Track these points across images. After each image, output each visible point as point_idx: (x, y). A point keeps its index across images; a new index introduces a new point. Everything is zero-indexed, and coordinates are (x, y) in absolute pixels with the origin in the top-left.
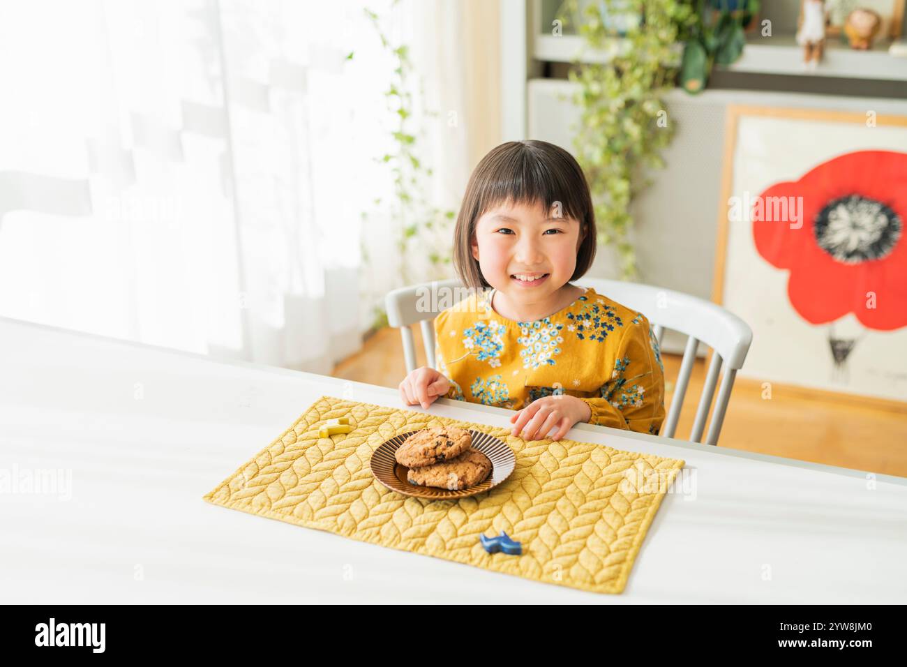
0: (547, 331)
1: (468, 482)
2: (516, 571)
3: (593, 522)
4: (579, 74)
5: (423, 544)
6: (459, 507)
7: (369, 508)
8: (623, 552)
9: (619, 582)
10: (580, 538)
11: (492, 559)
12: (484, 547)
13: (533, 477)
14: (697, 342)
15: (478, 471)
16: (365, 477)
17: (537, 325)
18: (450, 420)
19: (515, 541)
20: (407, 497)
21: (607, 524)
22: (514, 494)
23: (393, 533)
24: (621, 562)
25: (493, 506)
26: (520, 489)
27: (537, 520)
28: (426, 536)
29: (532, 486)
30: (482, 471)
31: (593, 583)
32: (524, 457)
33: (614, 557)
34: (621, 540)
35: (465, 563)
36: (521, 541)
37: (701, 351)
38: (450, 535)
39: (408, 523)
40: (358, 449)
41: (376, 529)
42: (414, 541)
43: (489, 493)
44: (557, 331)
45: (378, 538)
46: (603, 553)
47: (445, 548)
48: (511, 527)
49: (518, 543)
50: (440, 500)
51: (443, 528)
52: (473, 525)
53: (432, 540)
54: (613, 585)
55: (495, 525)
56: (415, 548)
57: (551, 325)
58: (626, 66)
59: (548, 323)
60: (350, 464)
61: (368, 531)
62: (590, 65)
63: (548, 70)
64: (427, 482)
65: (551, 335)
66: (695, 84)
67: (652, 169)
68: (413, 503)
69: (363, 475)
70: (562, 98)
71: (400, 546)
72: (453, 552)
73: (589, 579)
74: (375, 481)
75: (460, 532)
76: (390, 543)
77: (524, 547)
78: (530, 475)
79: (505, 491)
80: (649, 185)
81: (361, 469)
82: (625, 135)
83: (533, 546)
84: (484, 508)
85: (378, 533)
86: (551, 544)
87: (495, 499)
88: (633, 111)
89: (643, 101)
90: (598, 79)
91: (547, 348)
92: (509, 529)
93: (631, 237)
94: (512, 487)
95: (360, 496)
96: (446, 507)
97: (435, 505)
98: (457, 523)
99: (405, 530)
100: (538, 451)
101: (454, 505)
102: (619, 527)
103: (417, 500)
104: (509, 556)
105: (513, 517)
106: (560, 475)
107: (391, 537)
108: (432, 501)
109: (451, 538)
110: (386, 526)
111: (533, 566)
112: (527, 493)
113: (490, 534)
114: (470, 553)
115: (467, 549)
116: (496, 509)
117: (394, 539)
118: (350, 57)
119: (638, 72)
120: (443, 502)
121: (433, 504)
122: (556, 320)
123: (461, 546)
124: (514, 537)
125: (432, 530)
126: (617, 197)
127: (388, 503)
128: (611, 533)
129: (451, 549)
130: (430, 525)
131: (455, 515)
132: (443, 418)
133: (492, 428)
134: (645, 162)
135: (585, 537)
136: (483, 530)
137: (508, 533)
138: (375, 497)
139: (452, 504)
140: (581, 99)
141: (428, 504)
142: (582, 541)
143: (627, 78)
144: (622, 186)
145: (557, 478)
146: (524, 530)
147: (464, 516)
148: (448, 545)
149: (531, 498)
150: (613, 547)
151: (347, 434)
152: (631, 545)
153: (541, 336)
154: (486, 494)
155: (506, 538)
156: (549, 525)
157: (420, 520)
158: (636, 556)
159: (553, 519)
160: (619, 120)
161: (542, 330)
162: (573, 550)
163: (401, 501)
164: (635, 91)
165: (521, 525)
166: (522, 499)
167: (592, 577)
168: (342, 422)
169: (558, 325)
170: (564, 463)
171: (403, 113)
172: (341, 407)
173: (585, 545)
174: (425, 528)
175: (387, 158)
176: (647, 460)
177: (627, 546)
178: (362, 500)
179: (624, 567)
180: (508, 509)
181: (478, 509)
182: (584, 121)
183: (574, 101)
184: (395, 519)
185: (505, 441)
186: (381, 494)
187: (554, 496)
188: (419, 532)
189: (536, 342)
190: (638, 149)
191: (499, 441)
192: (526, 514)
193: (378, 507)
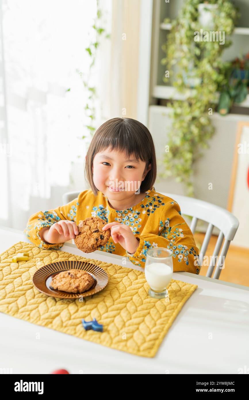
0: (132, 215)
1: (80, 289)
2: (98, 341)
3: (145, 316)
4: (172, 104)
5: (51, 323)
6: (75, 303)
7: (28, 301)
8: (158, 334)
9: (153, 351)
10: (136, 324)
11: (86, 334)
12: (83, 326)
13: (117, 289)
14: (213, 227)
15: (86, 284)
16: (30, 284)
17: (126, 212)
18: (81, 257)
19: (101, 324)
20: (49, 296)
21: (152, 317)
22: (106, 298)
23: (37, 315)
24: (156, 339)
25: (93, 304)
26: (109, 295)
27: (115, 313)
28: (54, 318)
29: (116, 295)
30: (88, 284)
31: (139, 350)
32: (115, 278)
33: (152, 336)
34: (158, 327)
35: (72, 335)
36: (104, 324)
37: (215, 232)
38: (67, 318)
39: (46, 310)
40: (30, 269)
41: (28, 313)
42: (47, 321)
43: (92, 297)
44: (137, 215)
45: (28, 317)
46: (147, 333)
47: (62, 326)
48: (100, 316)
49: (101, 326)
50: (66, 299)
51: (64, 315)
52: (81, 313)
53: (57, 321)
54: (149, 353)
55: (92, 315)
56: (46, 325)
57: (133, 211)
58: (193, 102)
59: (132, 210)
60: (24, 276)
61: (24, 314)
62: (177, 101)
63: (160, 102)
64: (58, 288)
65: (135, 218)
66: (224, 111)
67: (202, 149)
68: (51, 300)
69: (29, 283)
70: (164, 115)
71: (39, 323)
72: (66, 328)
73: (137, 348)
74: (34, 287)
75: (72, 317)
76: (33, 321)
77: (105, 328)
78: (116, 288)
79: (101, 296)
80: (201, 156)
81: (29, 280)
82: (191, 133)
83: (110, 328)
84: (88, 304)
85: (29, 315)
86: (120, 327)
87: (95, 300)
88: (195, 122)
89: (200, 117)
90: (181, 107)
91: (134, 224)
92: (99, 317)
93: (192, 179)
94: (105, 294)
95: (24, 294)
96: (68, 303)
97: (62, 302)
98: (72, 312)
99: (44, 314)
100: (122, 276)
101: (73, 302)
102: (158, 319)
103: (54, 298)
104: (96, 332)
105: (102, 311)
106: (131, 289)
107: (35, 318)
108: (62, 299)
109: (67, 320)
110: (34, 312)
111: (108, 338)
112: (112, 297)
113: (88, 319)
114: (75, 329)
115: (74, 327)
116: (94, 305)
117: (36, 319)
118: (69, 90)
119: (199, 104)
120: (67, 300)
121: (62, 301)
122: (136, 209)
123: (71, 325)
124: (100, 322)
125: (58, 315)
126: (186, 161)
127: (38, 299)
128: (153, 322)
129: (66, 327)
130: (57, 312)
131: (72, 308)
132: (77, 256)
133: (101, 262)
134: (200, 146)
135: (139, 324)
136: (85, 317)
137: (97, 320)
138: (32, 295)
139: (71, 301)
140: (172, 115)
141: (59, 301)
142: (136, 326)
143: (194, 107)
144: (189, 156)
145: (130, 290)
146: (107, 318)
147: (76, 308)
148: (64, 324)
149: (114, 301)
150: (153, 330)
151: (27, 261)
152: (162, 330)
153: (129, 218)
154: (91, 297)
155: (96, 323)
156: (121, 316)
157: (52, 309)
158: (165, 336)
159: (123, 313)
160: (189, 126)
161: (129, 214)
162: (131, 331)
163: (45, 298)
164: (197, 113)
165: (106, 315)
166: (109, 302)
167: (139, 347)
168: (25, 255)
169: (137, 212)
170: (135, 282)
171: (92, 117)
172: (28, 247)
173: (138, 329)
174: (54, 313)
175: (84, 137)
176: (179, 284)
177: (160, 330)
178: (25, 296)
179: (157, 342)
180: (101, 306)
181: (85, 305)
182: (173, 125)
183: (169, 116)
184: (40, 308)
185: (106, 270)
186: (36, 294)
187: (126, 300)
188: (50, 316)
189: (126, 220)
190: (197, 139)
191: (102, 269)
192: (109, 309)
193: (32, 301)
